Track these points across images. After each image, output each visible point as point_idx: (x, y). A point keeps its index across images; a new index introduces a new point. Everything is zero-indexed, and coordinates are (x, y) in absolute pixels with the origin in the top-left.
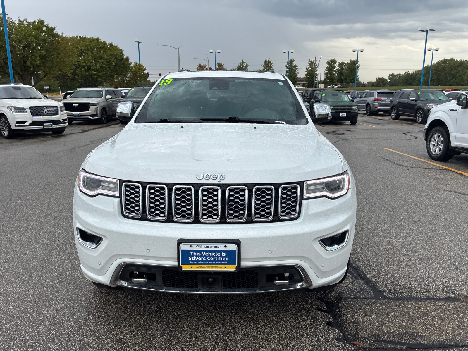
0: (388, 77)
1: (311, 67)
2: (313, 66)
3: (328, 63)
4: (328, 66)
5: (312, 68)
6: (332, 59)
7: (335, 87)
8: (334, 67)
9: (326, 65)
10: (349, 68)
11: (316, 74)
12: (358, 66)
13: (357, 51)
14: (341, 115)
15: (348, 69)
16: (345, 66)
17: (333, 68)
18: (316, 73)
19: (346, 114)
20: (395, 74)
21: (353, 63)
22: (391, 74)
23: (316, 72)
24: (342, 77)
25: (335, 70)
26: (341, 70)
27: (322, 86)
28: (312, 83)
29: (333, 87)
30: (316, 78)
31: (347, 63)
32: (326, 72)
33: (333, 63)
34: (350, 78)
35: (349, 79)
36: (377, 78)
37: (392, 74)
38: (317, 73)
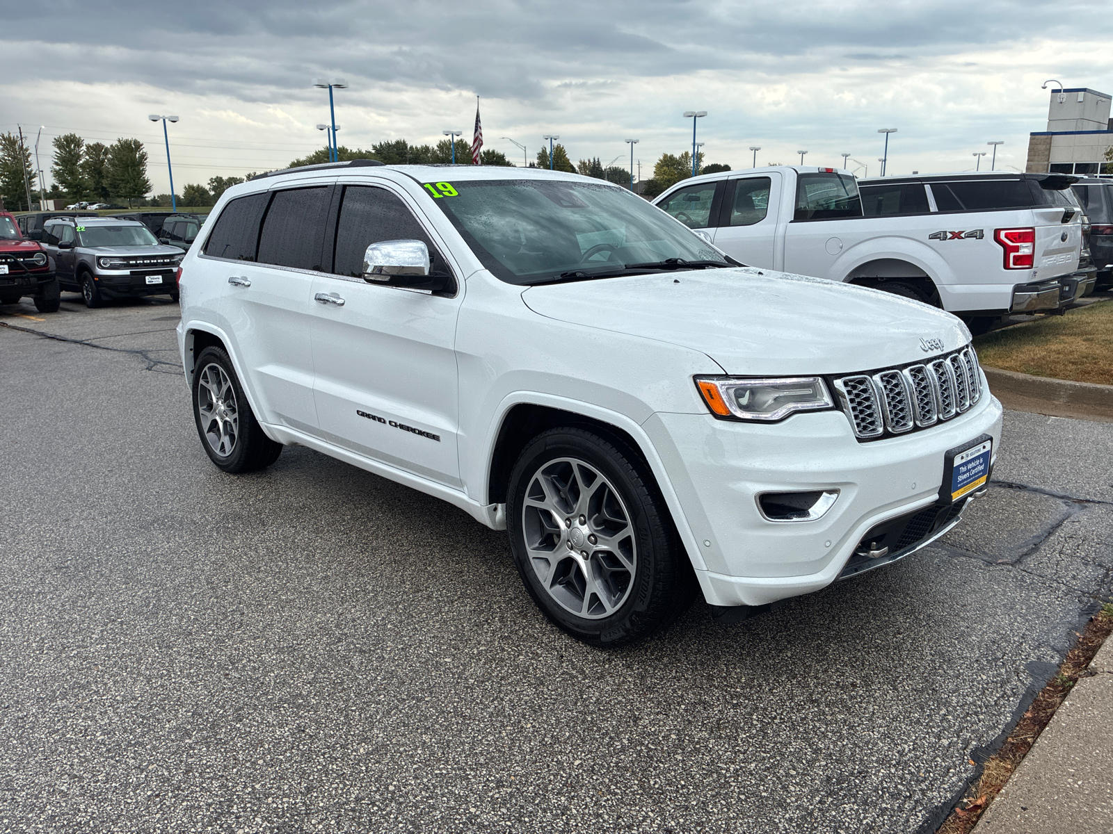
0: (209, 184)
1: (9, 156)
2: (14, 150)
3: (59, 144)
4: (59, 152)
5: (14, 158)
6: (68, 134)
7: (89, 208)
8: (79, 157)
9: (53, 151)
10: (121, 160)
11: (30, 173)
12: (143, 157)
13: (162, 120)
14: (148, 279)
15: (116, 162)
16: (106, 153)
17: (75, 158)
18: (30, 169)
19: (160, 277)
20: (223, 178)
21: (128, 148)
22: (214, 178)
23: (28, 166)
24: (105, 183)
25: (81, 162)
26: (96, 163)
27: (49, 205)
28: (22, 198)
29: (85, 208)
30: (31, 184)
31: (112, 146)
32: (57, 168)
33: (73, 146)
34: (128, 185)
35: (125, 187)
36: (187, 187)
37: (217, 177)
38: (32, 171)
